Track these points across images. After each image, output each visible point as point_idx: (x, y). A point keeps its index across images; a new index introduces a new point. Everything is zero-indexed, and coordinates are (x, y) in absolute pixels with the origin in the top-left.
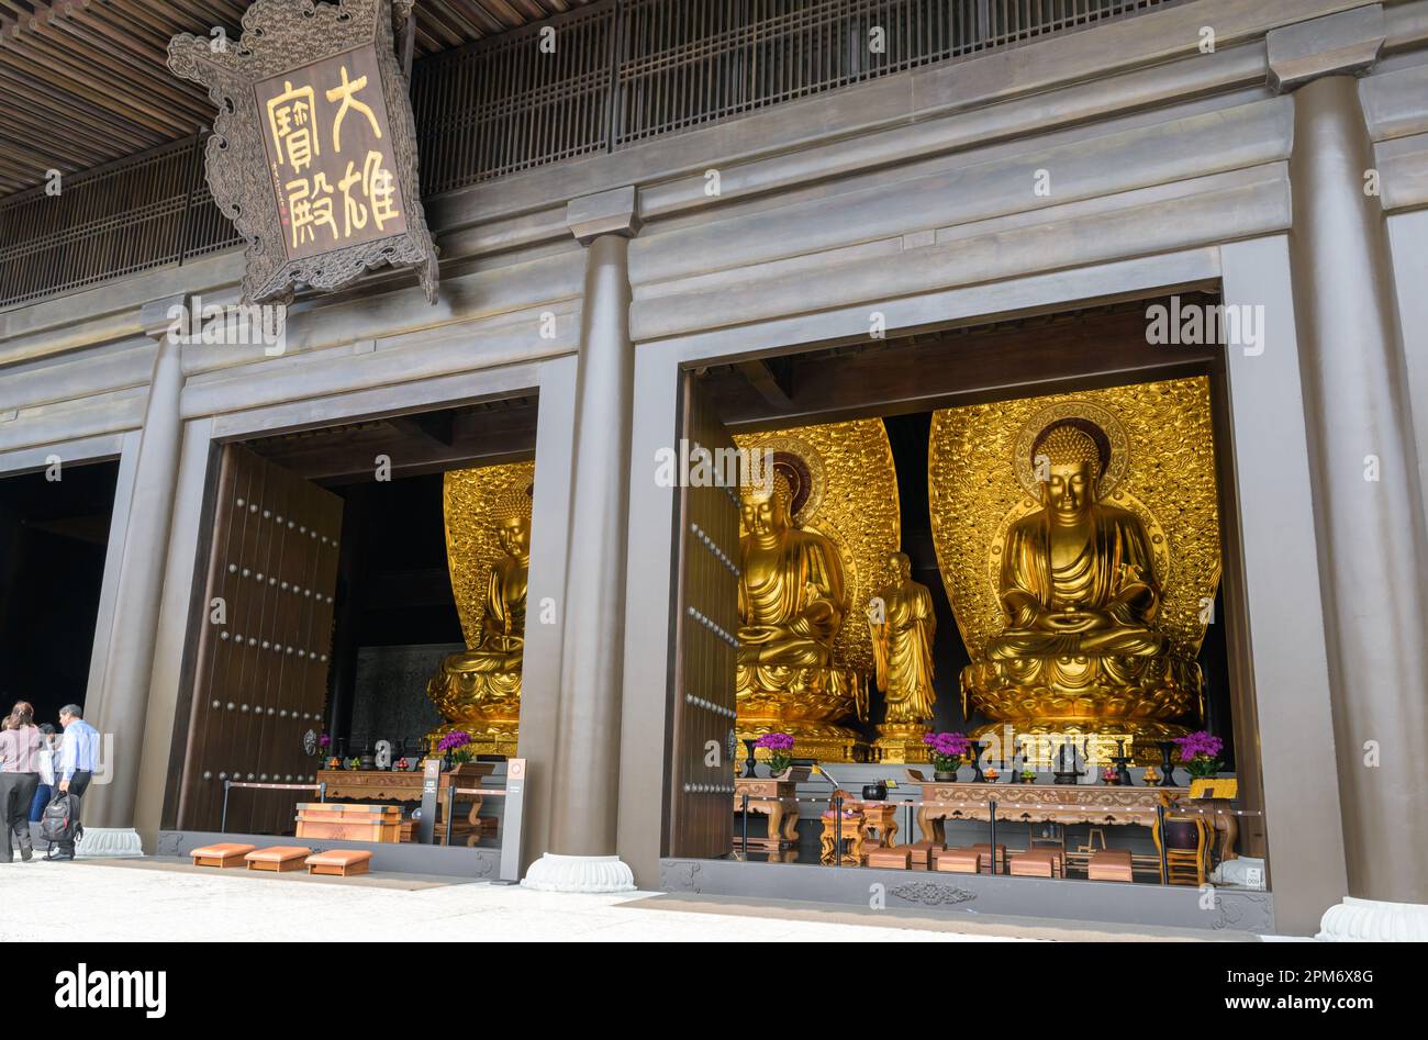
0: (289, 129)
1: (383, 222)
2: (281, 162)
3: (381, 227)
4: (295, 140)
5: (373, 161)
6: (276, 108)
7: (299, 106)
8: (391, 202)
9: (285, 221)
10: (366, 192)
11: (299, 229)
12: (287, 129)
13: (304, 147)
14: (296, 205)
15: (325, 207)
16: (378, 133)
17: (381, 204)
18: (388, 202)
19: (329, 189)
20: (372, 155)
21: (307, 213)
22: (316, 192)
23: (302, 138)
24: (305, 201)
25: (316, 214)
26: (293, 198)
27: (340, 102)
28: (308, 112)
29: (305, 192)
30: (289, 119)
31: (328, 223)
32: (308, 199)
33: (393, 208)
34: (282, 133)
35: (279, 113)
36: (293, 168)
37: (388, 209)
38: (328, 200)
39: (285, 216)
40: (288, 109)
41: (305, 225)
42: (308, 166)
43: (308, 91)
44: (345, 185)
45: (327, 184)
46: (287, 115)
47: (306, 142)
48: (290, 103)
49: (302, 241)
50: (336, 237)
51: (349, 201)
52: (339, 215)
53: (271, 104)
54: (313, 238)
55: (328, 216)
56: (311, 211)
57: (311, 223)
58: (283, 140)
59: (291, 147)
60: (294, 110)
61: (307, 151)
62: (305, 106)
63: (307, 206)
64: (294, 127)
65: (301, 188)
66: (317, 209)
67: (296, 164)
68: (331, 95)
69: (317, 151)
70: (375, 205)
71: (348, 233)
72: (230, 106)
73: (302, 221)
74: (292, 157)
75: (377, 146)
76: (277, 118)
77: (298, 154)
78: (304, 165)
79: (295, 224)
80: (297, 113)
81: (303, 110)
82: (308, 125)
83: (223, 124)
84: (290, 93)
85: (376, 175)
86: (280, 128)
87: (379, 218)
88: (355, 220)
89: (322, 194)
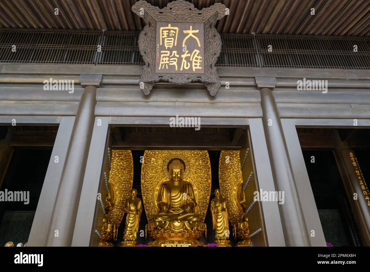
0: (166, 37)
1: (195, 69)
2: (161, 44)
3: (194, 70)
4: (168, 40)
5: (196, 52)
6: (163, 30)
7: (172, 31)
8: (200, 64)
9: (157, 61)
10: (191, 60)
11: (162, 65)
12: (166, 36)
13: (171, 43)
14: (163, 57)
15: (175, 61)
16: (199, 45)
17: (196, 64)
18: (198, 64)
19: (178, 56)
20: (195, 50)
21: (167, 61)
22: (172, 56)
23: (171, 40)
24: (167, 57)
25: (170, 62)
26: (162, 55)
27: (188, 34)
28: (175, 34)
29: (168, 55)
30: (167, 34)
31: (174, 66)
32: (169, 57)
33: (200, 66)
34: (163, 37)
35: (164, 31)
36: (165, 47)
37: (198, 66)
38: (176, 59)
39: (158, 60)
40: (168, 31)
41: (165, 64)
42: (171, 48)
43: (177, 28)
44: (184, 56)
45: (177, 54)
46: (167, 33)
47: (172, 42)
48: (170, 30)
49: (163, 68)
50: (176, 69)
51: (184, 60)
52: (179, 63)
53: (162, 28)
54: (167, 68)
55: (175, 63)
56: (169, 61)
57: (168, 64)
58: (163, 39)
59: (166, 41)
60: (170, 32)
61: (172, 44)
62: (175, 32)
63: (167, 59)
64: (168, 36)
65: (167, 53)
66: (171, 60)
67: (167, 47)
68: (185, 32)
69: (176, 45)
70: (194, 64)
71: (181, 69)
72: (150, 24)
73: (164, 62)
74: (166, 44)
75: (198, 48)
76: (163, 33)
77: (168, 44)
78: (170, 47)
79: (161, 63)
80: (171, 33)
81: (173, 33)
82: (174, 37)
83: (146, 28)
84: (169, 27)
85: (196, 56)
86: (163, 35)
87: (194, 68)
88: (185, 66)
89: (174, 57)
